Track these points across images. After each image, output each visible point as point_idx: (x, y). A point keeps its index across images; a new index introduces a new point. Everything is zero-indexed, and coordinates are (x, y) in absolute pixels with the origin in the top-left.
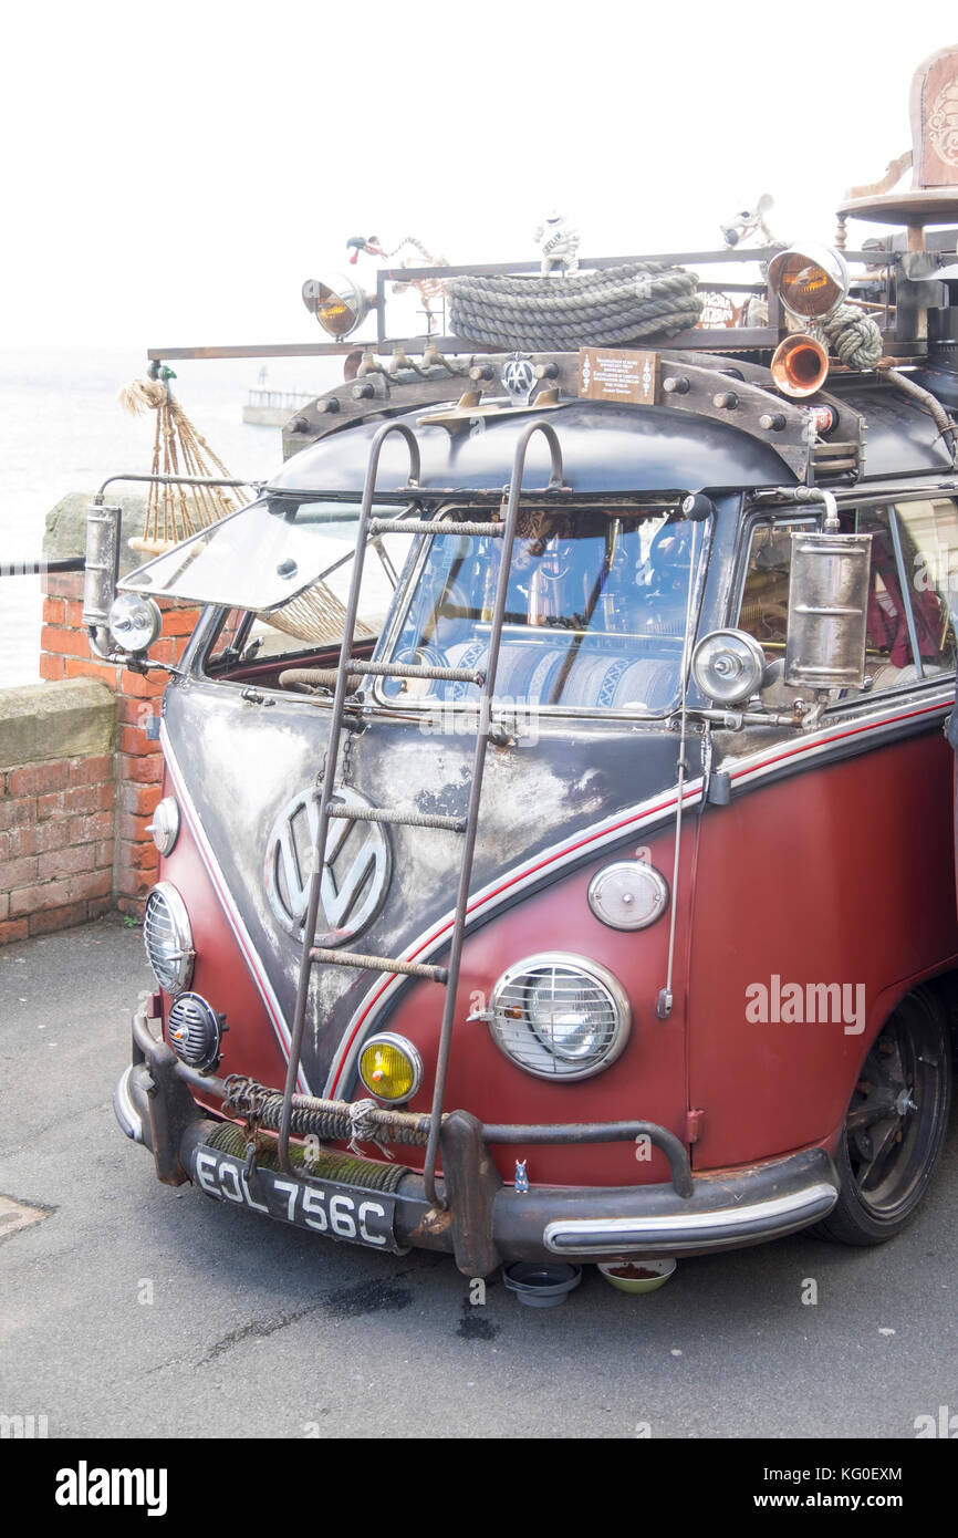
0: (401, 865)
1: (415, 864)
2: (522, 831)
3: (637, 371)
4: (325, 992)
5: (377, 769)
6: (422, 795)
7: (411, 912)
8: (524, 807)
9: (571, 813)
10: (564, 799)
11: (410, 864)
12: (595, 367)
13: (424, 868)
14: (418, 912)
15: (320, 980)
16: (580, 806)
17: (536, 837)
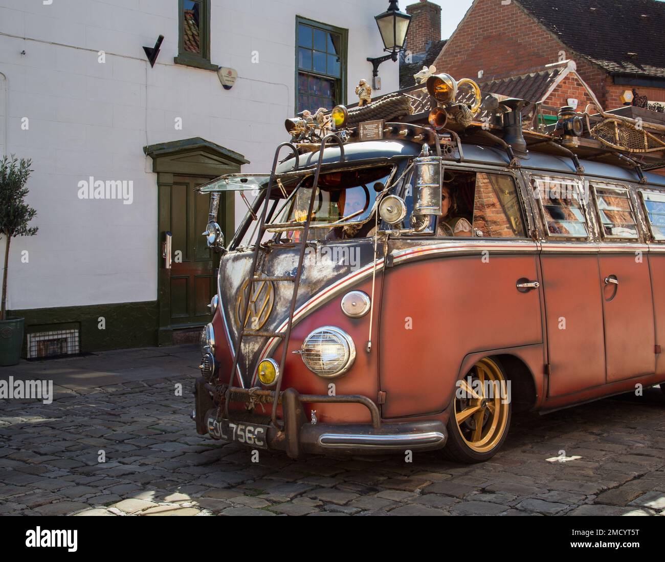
0: (277, 299)
1: (282, 298)
2: (319, 281)
3: (377, 127)
4: (250, 351)
5: (272, 266)
6: (286, 272)
7: (279, 316)
8: (320, 273)
9: (336, 274)
10: (334, 269)
11: (280, 299)
12: (364, 129)
13: (284, 299)
14: (281, 316)
15: (249, 346)
16: (339, 271)
17: (323, 284)
